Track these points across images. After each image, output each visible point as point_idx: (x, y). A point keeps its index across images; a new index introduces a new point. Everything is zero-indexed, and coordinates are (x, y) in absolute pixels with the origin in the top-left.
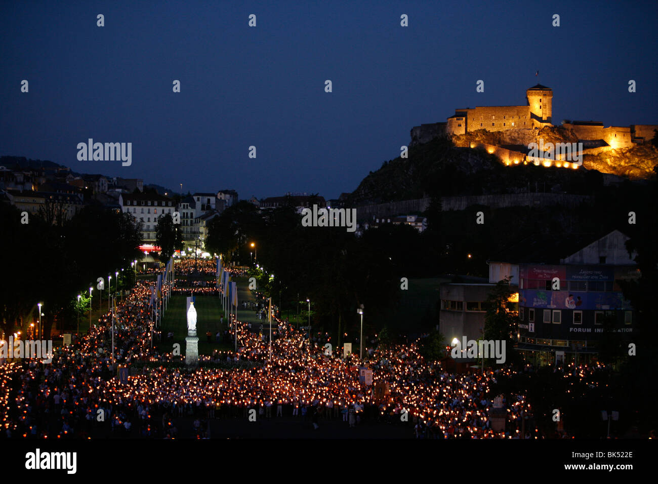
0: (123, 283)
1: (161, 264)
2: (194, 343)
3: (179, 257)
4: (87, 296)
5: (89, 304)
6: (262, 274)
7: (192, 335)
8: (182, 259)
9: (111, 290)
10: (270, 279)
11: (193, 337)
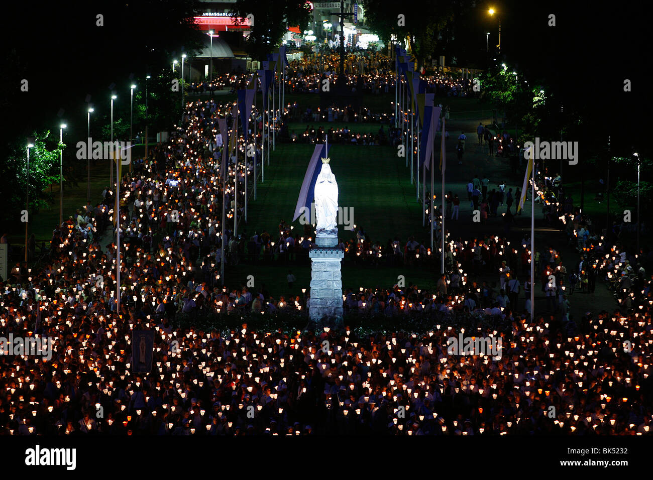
0: (149, 111)
1: (253, 64)
2: (333, 265)
3: (298, 45)
4: (51, 146)
5: (56, 164)
6: (514, 88)
7: (326, 243)
8: (306, 49)
9: (116, 130)
10: (536, 99)
11: (329, 248)
